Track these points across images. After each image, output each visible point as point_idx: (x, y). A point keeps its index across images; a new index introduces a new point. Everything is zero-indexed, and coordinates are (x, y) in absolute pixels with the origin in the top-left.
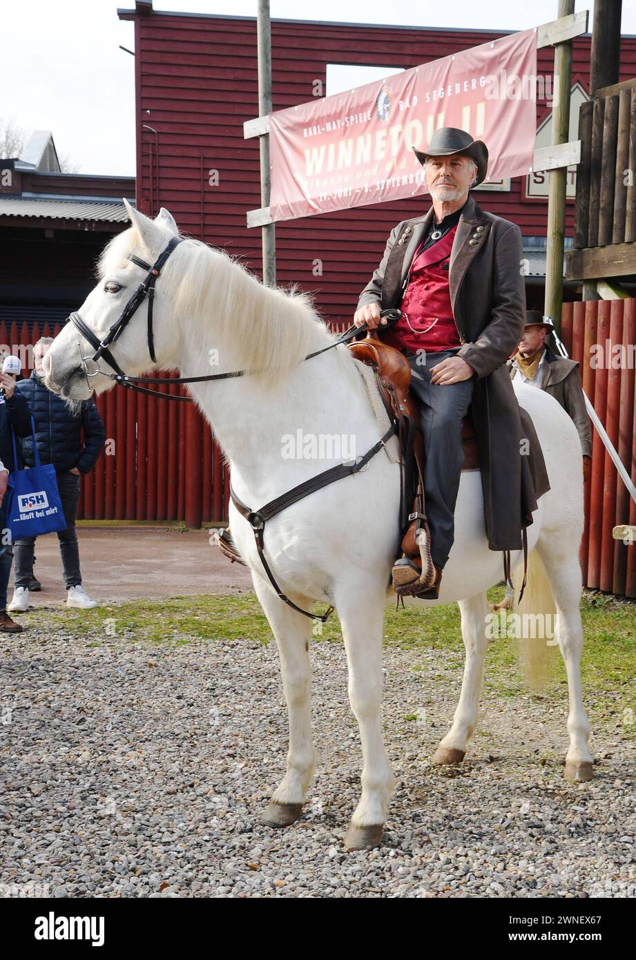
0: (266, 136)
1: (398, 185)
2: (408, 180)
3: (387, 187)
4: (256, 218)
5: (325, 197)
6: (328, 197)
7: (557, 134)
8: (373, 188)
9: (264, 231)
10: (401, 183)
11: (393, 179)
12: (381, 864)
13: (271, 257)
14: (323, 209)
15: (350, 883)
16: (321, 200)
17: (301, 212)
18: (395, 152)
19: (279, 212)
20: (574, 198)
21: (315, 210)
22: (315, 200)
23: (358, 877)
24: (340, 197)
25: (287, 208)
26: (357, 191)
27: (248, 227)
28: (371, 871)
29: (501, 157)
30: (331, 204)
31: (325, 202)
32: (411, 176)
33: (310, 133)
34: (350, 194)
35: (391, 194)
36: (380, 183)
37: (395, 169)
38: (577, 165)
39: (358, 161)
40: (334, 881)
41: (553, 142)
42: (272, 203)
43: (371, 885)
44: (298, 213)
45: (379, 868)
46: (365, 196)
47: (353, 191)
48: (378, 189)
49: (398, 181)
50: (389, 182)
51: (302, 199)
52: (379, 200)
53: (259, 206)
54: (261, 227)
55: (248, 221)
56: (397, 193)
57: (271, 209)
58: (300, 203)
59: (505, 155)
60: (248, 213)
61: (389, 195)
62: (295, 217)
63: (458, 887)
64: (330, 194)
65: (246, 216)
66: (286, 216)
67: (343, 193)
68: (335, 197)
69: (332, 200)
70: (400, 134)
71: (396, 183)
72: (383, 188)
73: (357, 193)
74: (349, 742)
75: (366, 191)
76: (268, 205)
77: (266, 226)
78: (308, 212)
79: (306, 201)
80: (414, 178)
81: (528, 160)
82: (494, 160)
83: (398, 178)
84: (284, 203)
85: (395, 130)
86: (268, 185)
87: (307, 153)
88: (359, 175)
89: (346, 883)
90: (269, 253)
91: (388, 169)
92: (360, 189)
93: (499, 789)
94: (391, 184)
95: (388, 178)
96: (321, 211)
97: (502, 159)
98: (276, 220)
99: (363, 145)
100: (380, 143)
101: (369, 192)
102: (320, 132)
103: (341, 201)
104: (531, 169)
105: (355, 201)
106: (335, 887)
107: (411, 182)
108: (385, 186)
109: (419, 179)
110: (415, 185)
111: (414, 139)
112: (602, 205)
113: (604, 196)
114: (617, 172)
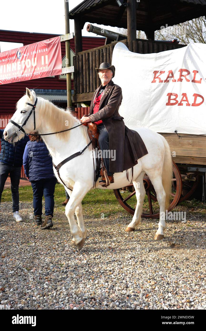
1: (25, 77)
3: (22, 77)
6: (5, 80)
7: (68, 64)
8: (18, 77)
10: (26, 76)
11: (23, 75)
12: (37, 252)
14: (4, 83)
15: (30, 257)
16: (3, 81)
18: (23, 68)
20: (73, 79)
21: (1, 83)
22: (1, 81)
23: (31, 256)
26: (13, 78)
28: (35, 254)
30: (6, 82)
34: (11, 79)
35: (23, 79)
36: (20, 76)
37: (24, 72)
38: (73, 72)
39: (13, 70)
40: (25, 257)
41: (67, 66)
43: (35, 257)
45: (37, 253)
46: (15, 80)
49: (25, 76)
50: (22, 76)
52: (20, 81)
56: (25, 79)
59: (54, 69)
63: (57, 255)
67: (9, 79)
68: (7, 80)
70: (24, 63)
71: (24, 76)
72: (20, 77)
74: (24, 225)
75: (16, 78)
80: (29, 75)
81: (60, 71)
82: (51, 71)
85: (23, 61)
88: (13, 74)
89: (29, 257)
91: (22, 73)
93: (65, 232)
94: (23, 77)
95: (22, 75)
99: (14, 65)
100: (19, 65)
102: (1, 62)
103: (9, 81)
104: (61, 73)
105: (13, 81)
106: (26, 259)
107: (29, 76)
108: (21, 77)
109: (31, 75)
110: (30, 77)
111: (28, 65)
112: (81, 83)
113: (81, 80)
114: (84, 74)
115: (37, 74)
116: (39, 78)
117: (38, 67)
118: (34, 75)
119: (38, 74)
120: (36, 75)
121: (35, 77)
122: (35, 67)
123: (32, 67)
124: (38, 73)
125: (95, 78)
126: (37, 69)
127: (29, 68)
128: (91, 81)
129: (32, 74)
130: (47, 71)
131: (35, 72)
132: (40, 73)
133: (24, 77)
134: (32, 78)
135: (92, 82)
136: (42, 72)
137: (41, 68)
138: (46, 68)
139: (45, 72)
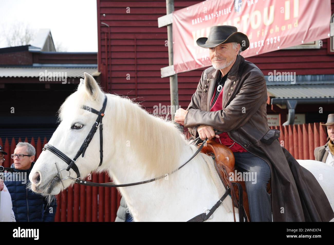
0: (171, 25)
2: (254, 45)
4: (166, 72)
5: (206, 58)
6: (207, 57)
9: (171, 79)
13: (175, 94)
14: (204, 65)
16: (203, 60)
17: (192, 67)
19: (179, 67)
21: (200, 66)
22: (200, 60)
25: (183, 65)
27: (162, 77)
29: (310, 29)
31: (206, 61)
32: (256, 43)
33: (196, 22)
42: (175, 63)
44: (190, 68)
51: (192, 60)
53: (167, 65)
54: (169, 77)
55: (162, 74)
57: (175, 66)
58: (191, 62)
59: (313, 27)
60: (162, 69)
62: (189, 70)
65: (160, 71)
66: (183, 70)
76: (172, 64)
77: (173, 76)
78: (196, 67)
79: (195, 61)
80: (258, 44)
81: (327, 30)
82: (305, 32)
84: (181, 62)
85: (245, 17)
86: (172, 53)
87: (194, 33)
90: (174, 91)
97: (311, 30)
98: (178, 72)
102: (201, 21)
104: (329, 35)
107: (256, 47)
109: (261, 44)
110: (258, 48)
111: (256, 22)
115: (274, 40)
116: (278, 48)
117: (276, 26)
118: (268, 44)
119: (275, 42)
120: (272, 43)
121: (271, 48)
122: (271, 26)
123: (264, 26)
124: (277, 39)
126: (274, 30)
127: (257, 30)
129: (263, 42)
130: (296, 33)
131: (269, 36)
132: (281, 39)
134: (264, 50)
136: (286, 35)
137: (284, 28)
138: (293, 26)
139: (291, 36)
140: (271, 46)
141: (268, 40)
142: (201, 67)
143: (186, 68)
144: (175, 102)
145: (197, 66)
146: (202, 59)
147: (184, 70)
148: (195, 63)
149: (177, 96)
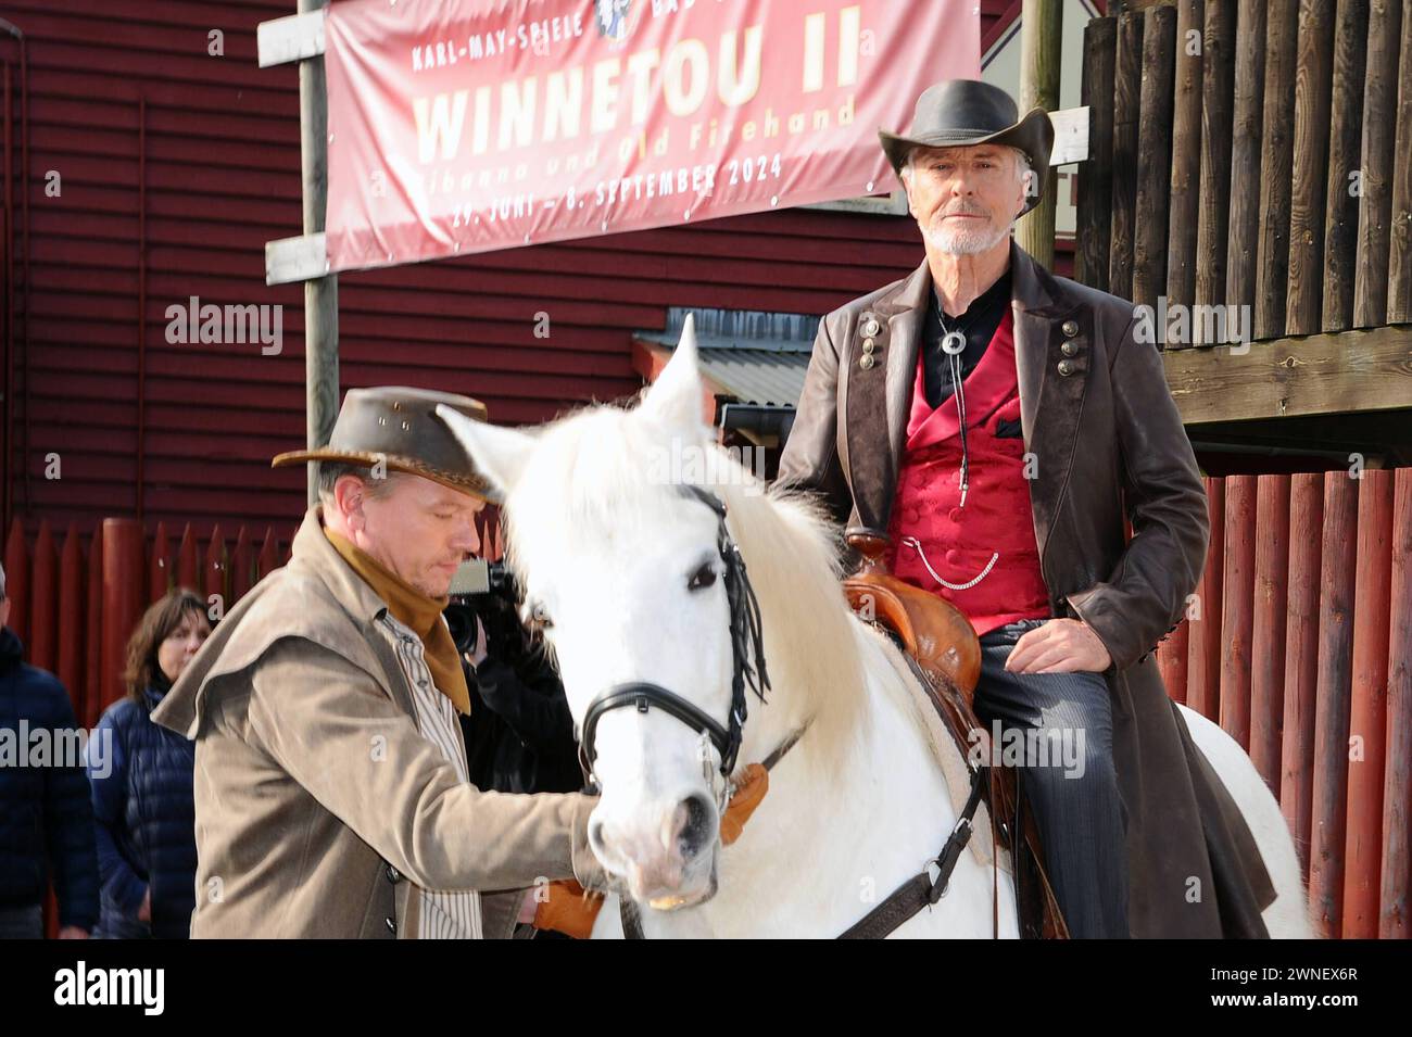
0: (316, 60)
1: (650, 194)
2: (676, 183)
3: (623, 198)
4: (290, 260)
5: (467, 216)
6: (474, 215)
7: (1032, 88)
8: (589, 198)
9: (310, 294)
10: (657, 188)
11: (637, 179)
13: (328, 357)
14: (461, 245)
16: (457, 223)
17: (406, 250)
18: (641, 115)
19: (350, 246)
20: (1074, 238)
21: (440, 246)
22: (443, 224)
24: (504, 216)
25: (369, 240)
26: (547, 205)
27: (269, 281)
30: (483, 233)
31: (468, 229)
32: (683, 174)
33: (430, 60)
34: (530, 212)
35: (631, 216)
36: (605, 186)
37: (642, 153)
38: (1081, 164)
39: (549, 132)
42: (334, 223)
44: (399, 252)
46: (568, 216)
47: (537, 206)
48: (600, 202)
49: (650, 186)
50: (626, 185)
51: (408, 218)
52: (604, 229)
53: (297, 230)
54: (299, 285)
55: (269, 266)
56: (648, 214)
57: (330, 240)
58: (403, 227)
60: (269, 246)
61: (627, 217)
62: (391, 261)
64: (481, 209)
65: (262, 253)
66: (366, 257)
67: (512, 209)
68: (492, 218)
69: (483, 223)
70: (653, 72)
71: (644, 189)
72: (612, 199)
73: (548, 210)
75: (570, 206)
76: (320, 226)
77: (319, 281)
78: (422, 249)
79: (419, 224)
80: (690, 179)
83: (651, 177)
84: (361, 225)
86: (321, 179)
87: (420, 107)
88: (552, 168)
90: (321, 345)
91: (624, 157)
92: (556, 200)
94: (633, 191)
95: (626, 175)
96: (455, 250)
98: (342, 264)
99: (563, 91)
100: (604, 93)
101: (577, 208)
102: (454, 59)
103: (509, 229)
105: (544, 229)
107: (682, 188)
108: (618, 195)
110: (691, 194)
111: (687, 88)
112: (1139, 258)
113: (1144, 238)
114: (1174, 184)
115: (757, 170)
116: (774, 204)
117: (769, 113)
118: (734, 181)
119: (762, 176)
120: (747, 178)
121: (742, 199)
122: (746, 111)
123: (717, 107)
124: (769, 166)
125: (1271, 218)
126: (761, 126)
127: (689, 120)
128: (1234, 241)
129: (711, 170)
130: (847, 149)
131: (739, 152)
132: (787, 166)
133: (638, 195)
134: (715, 204)
135: (1244, 256)
136: (805, 152)
137: (797, 123)
138: (834, 118)
139: (825, 160)
140: (745, 191)
141: (733, 164)
142: (449, 253)
143: (378, 253)
144: (326, 392)
145: (430, 246)
146: (452, 219)
147: (373, 257)
148: (419, 235)
149: (336, 369)
